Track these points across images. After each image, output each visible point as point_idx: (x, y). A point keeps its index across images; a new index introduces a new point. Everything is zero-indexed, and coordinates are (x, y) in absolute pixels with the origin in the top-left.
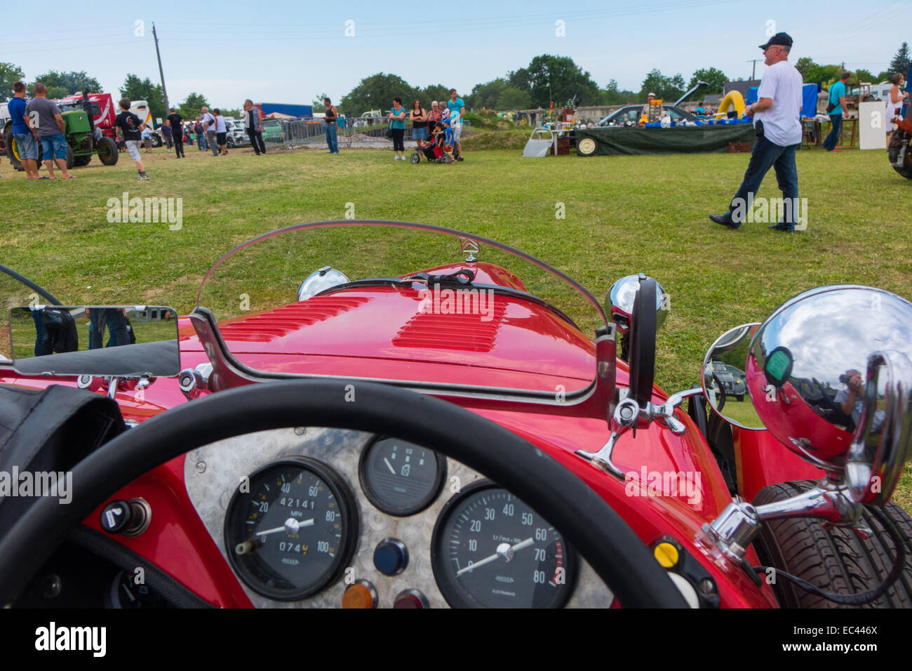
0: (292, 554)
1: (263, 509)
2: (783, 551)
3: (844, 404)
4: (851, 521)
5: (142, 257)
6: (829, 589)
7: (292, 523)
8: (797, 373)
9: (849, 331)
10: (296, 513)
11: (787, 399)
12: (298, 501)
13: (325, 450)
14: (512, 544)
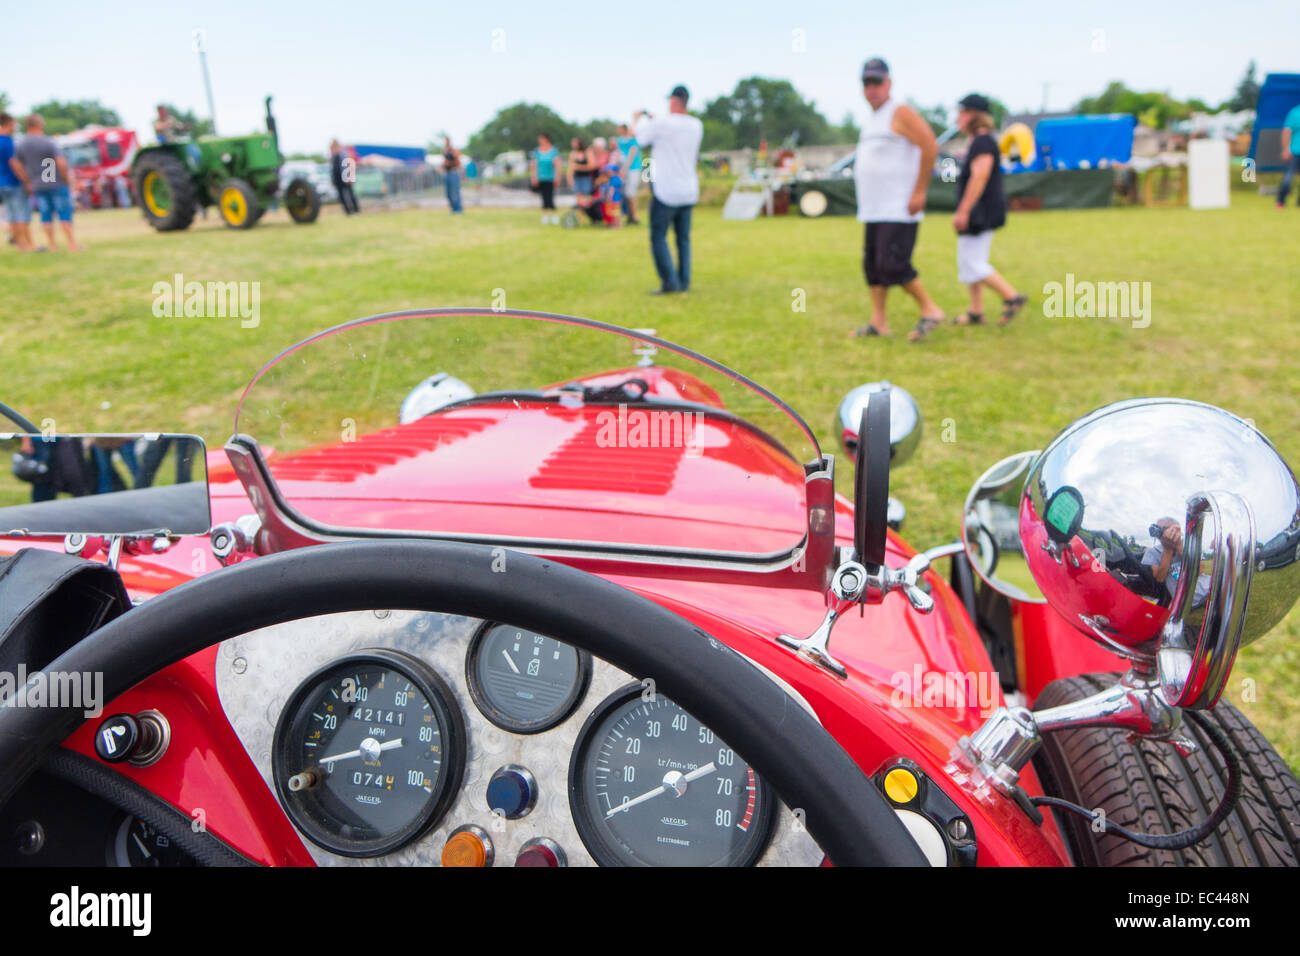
0: (372, 789)
1: (329, 725)
2: (1075, 774)
3: (1155, 567)
4: (1166, 731)
5: (182, 362)
6: (1137, 827)
7: (372, 746)
8: (1089, 524)
9: (1164, 464)
10: (376, 731)
11: (1076, 560)
12: (379, 713)
13: (418, 639)
14: (685, 772)
